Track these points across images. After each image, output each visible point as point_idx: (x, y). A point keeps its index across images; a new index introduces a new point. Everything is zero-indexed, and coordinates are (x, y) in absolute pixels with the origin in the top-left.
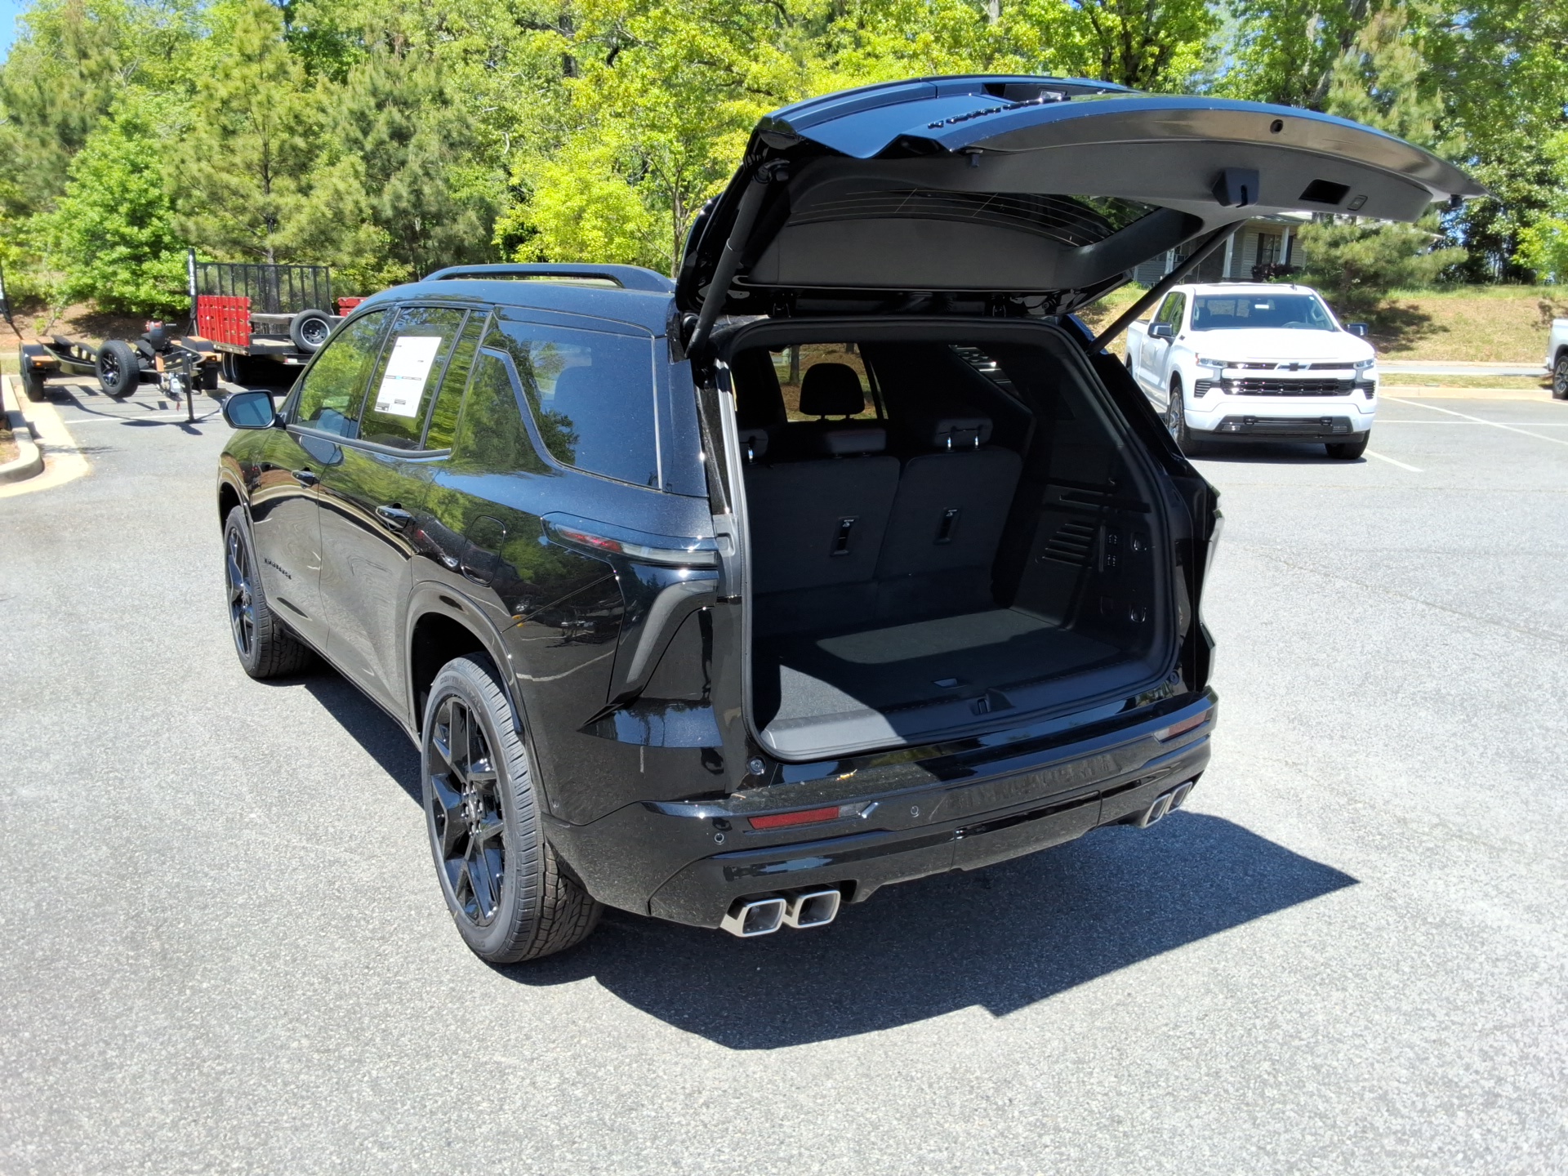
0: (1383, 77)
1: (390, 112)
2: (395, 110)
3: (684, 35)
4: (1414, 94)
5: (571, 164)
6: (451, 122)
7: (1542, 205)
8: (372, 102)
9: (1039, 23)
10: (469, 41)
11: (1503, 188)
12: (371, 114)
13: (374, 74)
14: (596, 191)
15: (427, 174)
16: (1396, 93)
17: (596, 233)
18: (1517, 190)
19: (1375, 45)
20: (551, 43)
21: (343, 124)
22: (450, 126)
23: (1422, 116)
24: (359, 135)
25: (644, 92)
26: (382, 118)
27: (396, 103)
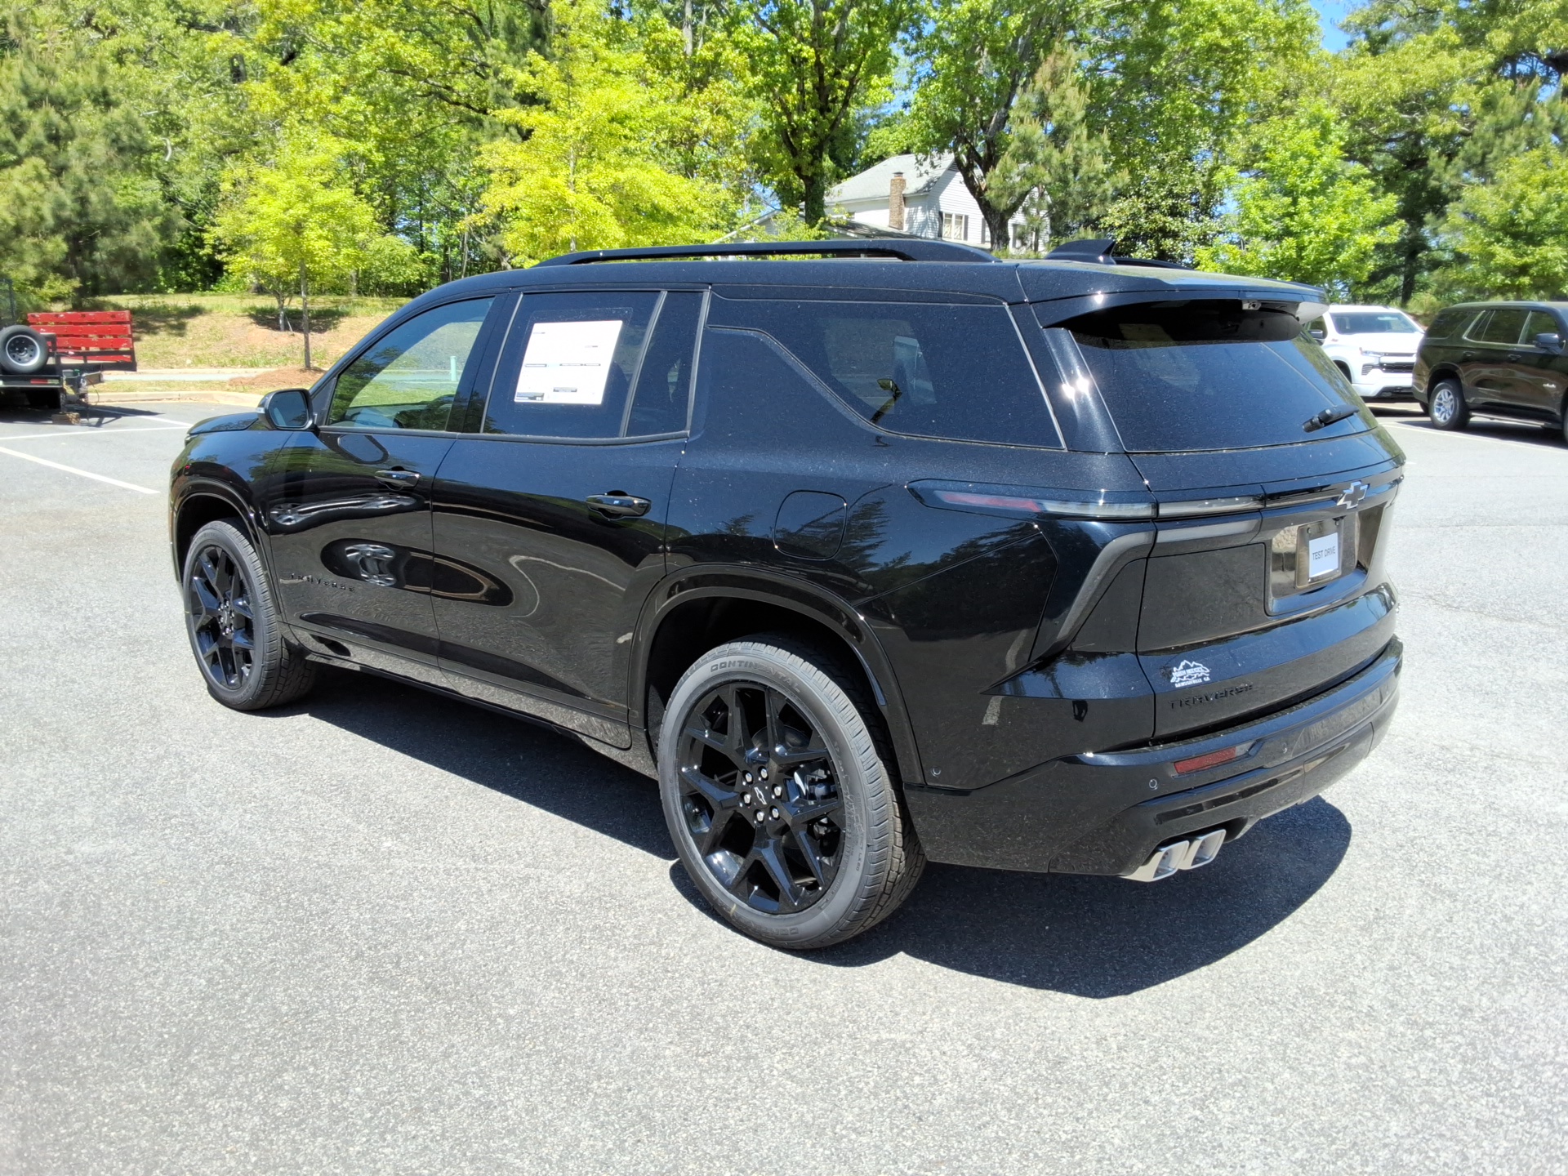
0: (1057, 115)
1: (47, 113)
2: (52, 110)
3: (381, 42)
4: (1083, 131)
5: (289, 171)
6: (119, 124)
7: (1175, 235)
8: (24, 101)
9: (746, 50)
10: (126, 39)
11: (1143, 220)
12: (26, 114)
13: (25, 71)
14: (318, 200)
15: (91, 181)
16: (1069, 131)
17: (322, 243)
18: (1155, 221)
19: (1048, 85)
20: (224, 43)
22: (118, 129)
23: (1092, 152)
24: (10, 136)
25: (337, 99)
26: (37, 119)
27: (52, 103)
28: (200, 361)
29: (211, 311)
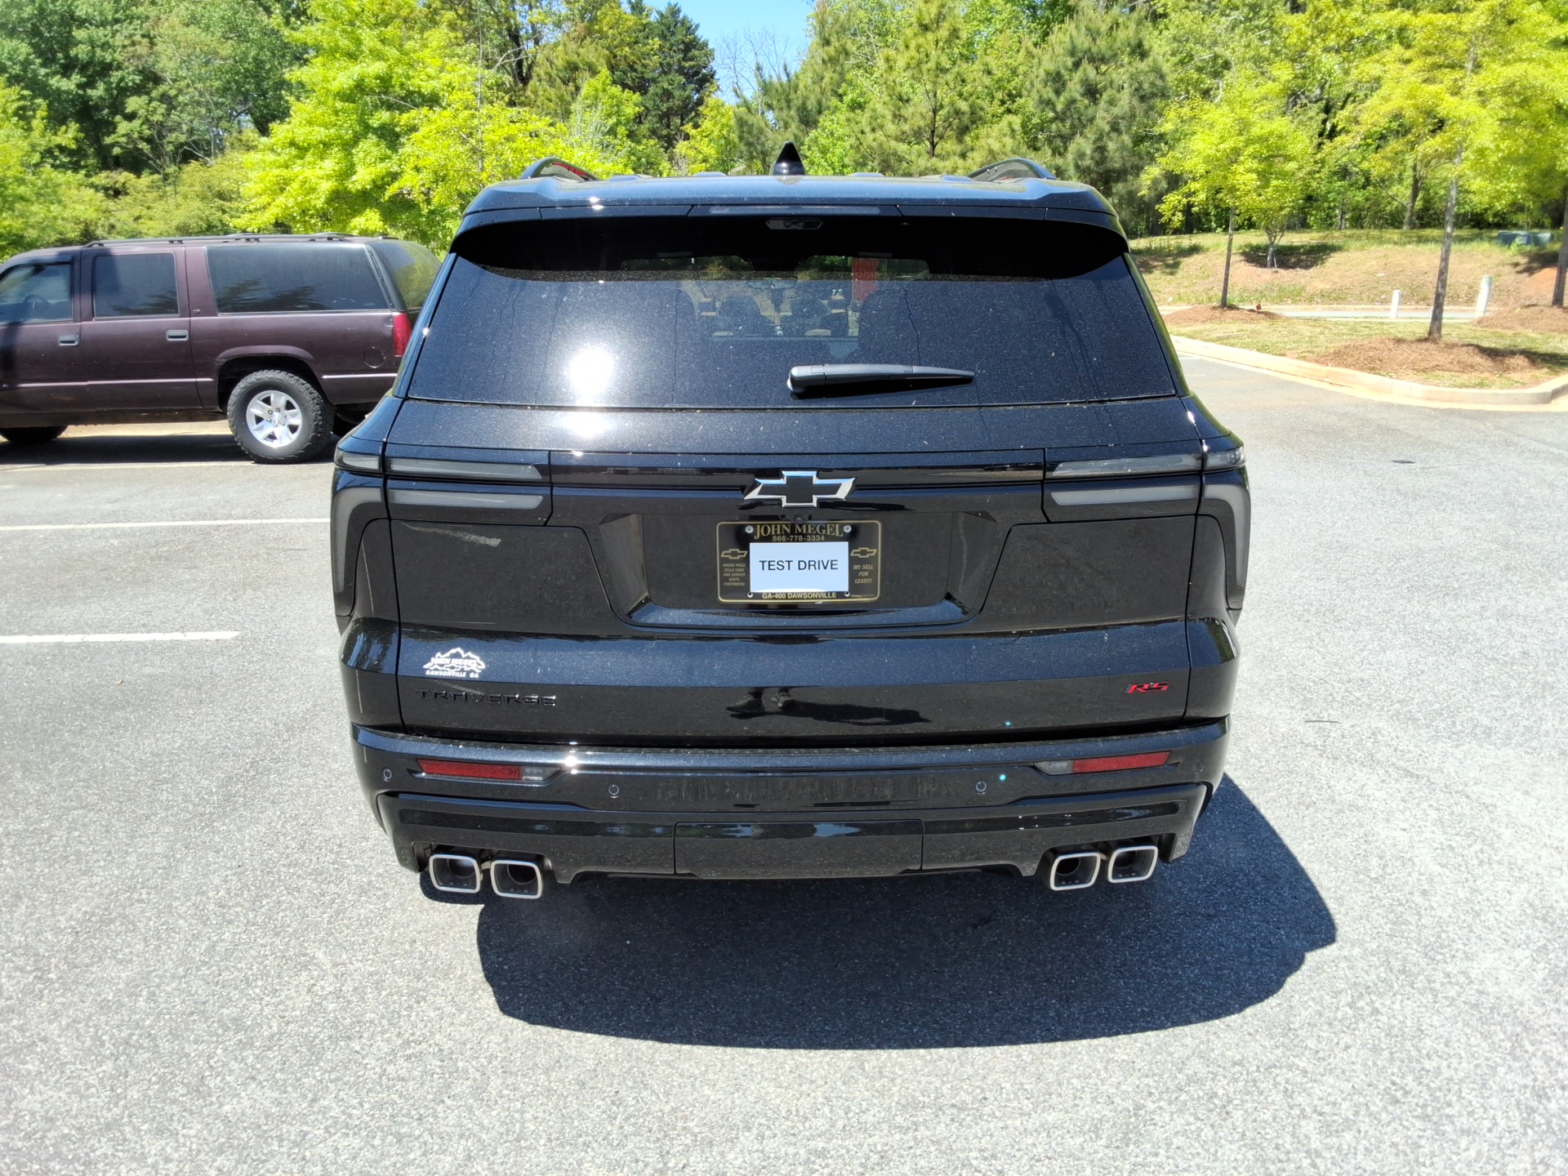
1: (1085, 70)
2: (1090, 67)
6: (1145, 74)
8: (1069, 62)
12: (1067, 74)
14: (1256, 131)
15: (1115, 130)
21: (1038, 85)
22: (1143, 78)
26: (1078, 76)
27: (1092, 60)
28: (1180, 299)
29: (1208, 250)
